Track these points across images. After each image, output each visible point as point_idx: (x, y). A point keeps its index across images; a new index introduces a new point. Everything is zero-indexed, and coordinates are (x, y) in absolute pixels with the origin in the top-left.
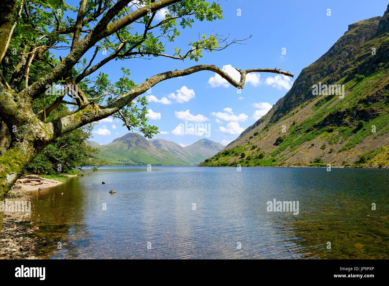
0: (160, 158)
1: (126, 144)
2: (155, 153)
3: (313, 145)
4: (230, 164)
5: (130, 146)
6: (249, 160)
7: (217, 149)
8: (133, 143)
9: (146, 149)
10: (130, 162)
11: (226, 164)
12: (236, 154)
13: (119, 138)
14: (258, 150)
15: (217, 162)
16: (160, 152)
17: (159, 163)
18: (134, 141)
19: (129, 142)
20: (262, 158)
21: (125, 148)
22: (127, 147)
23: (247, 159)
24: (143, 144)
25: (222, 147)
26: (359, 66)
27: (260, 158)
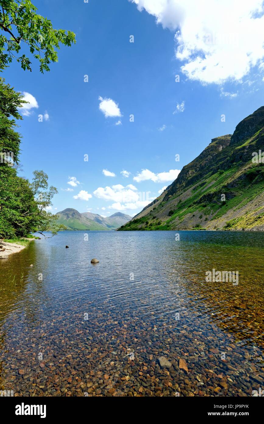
0: (89, 225)
1: (65, 216)
2: (85, 222)
3: (194, 216)
4: (138, 229)
5: (68, 217)
6: (152, 226)
7: (127, 219)
8: (70, 215)
9: (79, 219)
10: (68, 228)
11: (136, 229)
12: (142, 222)
13: (60, 212)
14: (157, 220)
15: (129, 227)
16: (89, 221)
17: (88, 229)
18: (71, 214)
19: (67, 214)
20: (160, 225)
21: (65, 219)
22: (66, 218)
23: (150, 225)
24: (77, 216)
25: (130, 217)
26: (221, 164)
27: (159, 225)
